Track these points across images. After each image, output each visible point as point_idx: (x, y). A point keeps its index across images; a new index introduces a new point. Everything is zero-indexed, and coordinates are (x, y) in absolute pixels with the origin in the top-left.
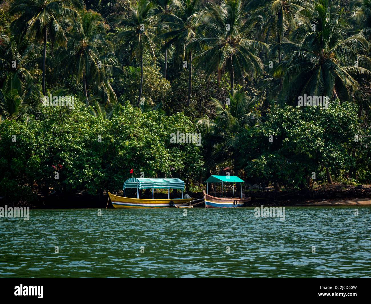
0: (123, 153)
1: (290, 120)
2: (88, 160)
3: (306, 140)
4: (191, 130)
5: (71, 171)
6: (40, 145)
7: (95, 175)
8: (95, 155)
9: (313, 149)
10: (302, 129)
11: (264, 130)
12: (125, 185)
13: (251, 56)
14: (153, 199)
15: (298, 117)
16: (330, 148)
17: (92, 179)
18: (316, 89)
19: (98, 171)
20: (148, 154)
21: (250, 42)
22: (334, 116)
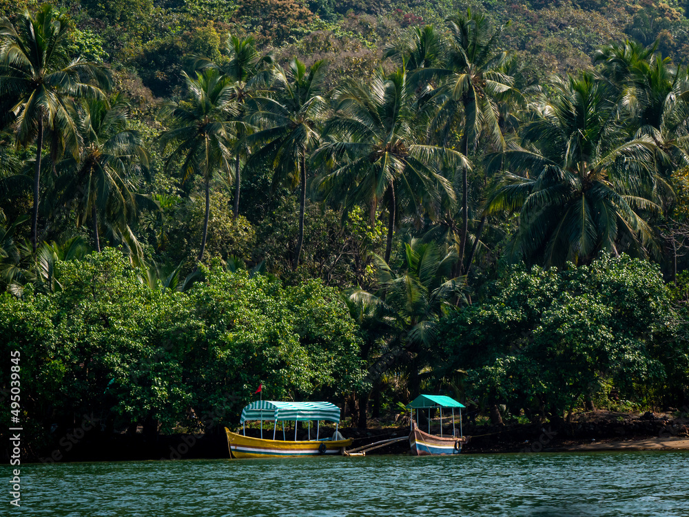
0: (226, 354)
1: (541, 293)
2: (158, 369)
3: (582, 329)
4: (340, 311)
5: (127, 390)
6: (63, 340)
7: (173, 397)
8: (170, 358)
9: (594, 346)
10: (570, 309)
11: (496, 312)
12: (244, 415)
13: (431, 175)
14: (296, 442)
15: (555, 287)
16: (622, 344)
17: (167, 403)
18: (581, 236)
19: (179, 388)
20: (273, 356)
21: (429, 149)
22: (628, 285)
